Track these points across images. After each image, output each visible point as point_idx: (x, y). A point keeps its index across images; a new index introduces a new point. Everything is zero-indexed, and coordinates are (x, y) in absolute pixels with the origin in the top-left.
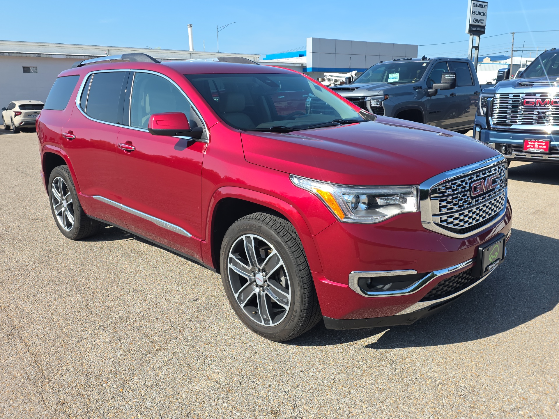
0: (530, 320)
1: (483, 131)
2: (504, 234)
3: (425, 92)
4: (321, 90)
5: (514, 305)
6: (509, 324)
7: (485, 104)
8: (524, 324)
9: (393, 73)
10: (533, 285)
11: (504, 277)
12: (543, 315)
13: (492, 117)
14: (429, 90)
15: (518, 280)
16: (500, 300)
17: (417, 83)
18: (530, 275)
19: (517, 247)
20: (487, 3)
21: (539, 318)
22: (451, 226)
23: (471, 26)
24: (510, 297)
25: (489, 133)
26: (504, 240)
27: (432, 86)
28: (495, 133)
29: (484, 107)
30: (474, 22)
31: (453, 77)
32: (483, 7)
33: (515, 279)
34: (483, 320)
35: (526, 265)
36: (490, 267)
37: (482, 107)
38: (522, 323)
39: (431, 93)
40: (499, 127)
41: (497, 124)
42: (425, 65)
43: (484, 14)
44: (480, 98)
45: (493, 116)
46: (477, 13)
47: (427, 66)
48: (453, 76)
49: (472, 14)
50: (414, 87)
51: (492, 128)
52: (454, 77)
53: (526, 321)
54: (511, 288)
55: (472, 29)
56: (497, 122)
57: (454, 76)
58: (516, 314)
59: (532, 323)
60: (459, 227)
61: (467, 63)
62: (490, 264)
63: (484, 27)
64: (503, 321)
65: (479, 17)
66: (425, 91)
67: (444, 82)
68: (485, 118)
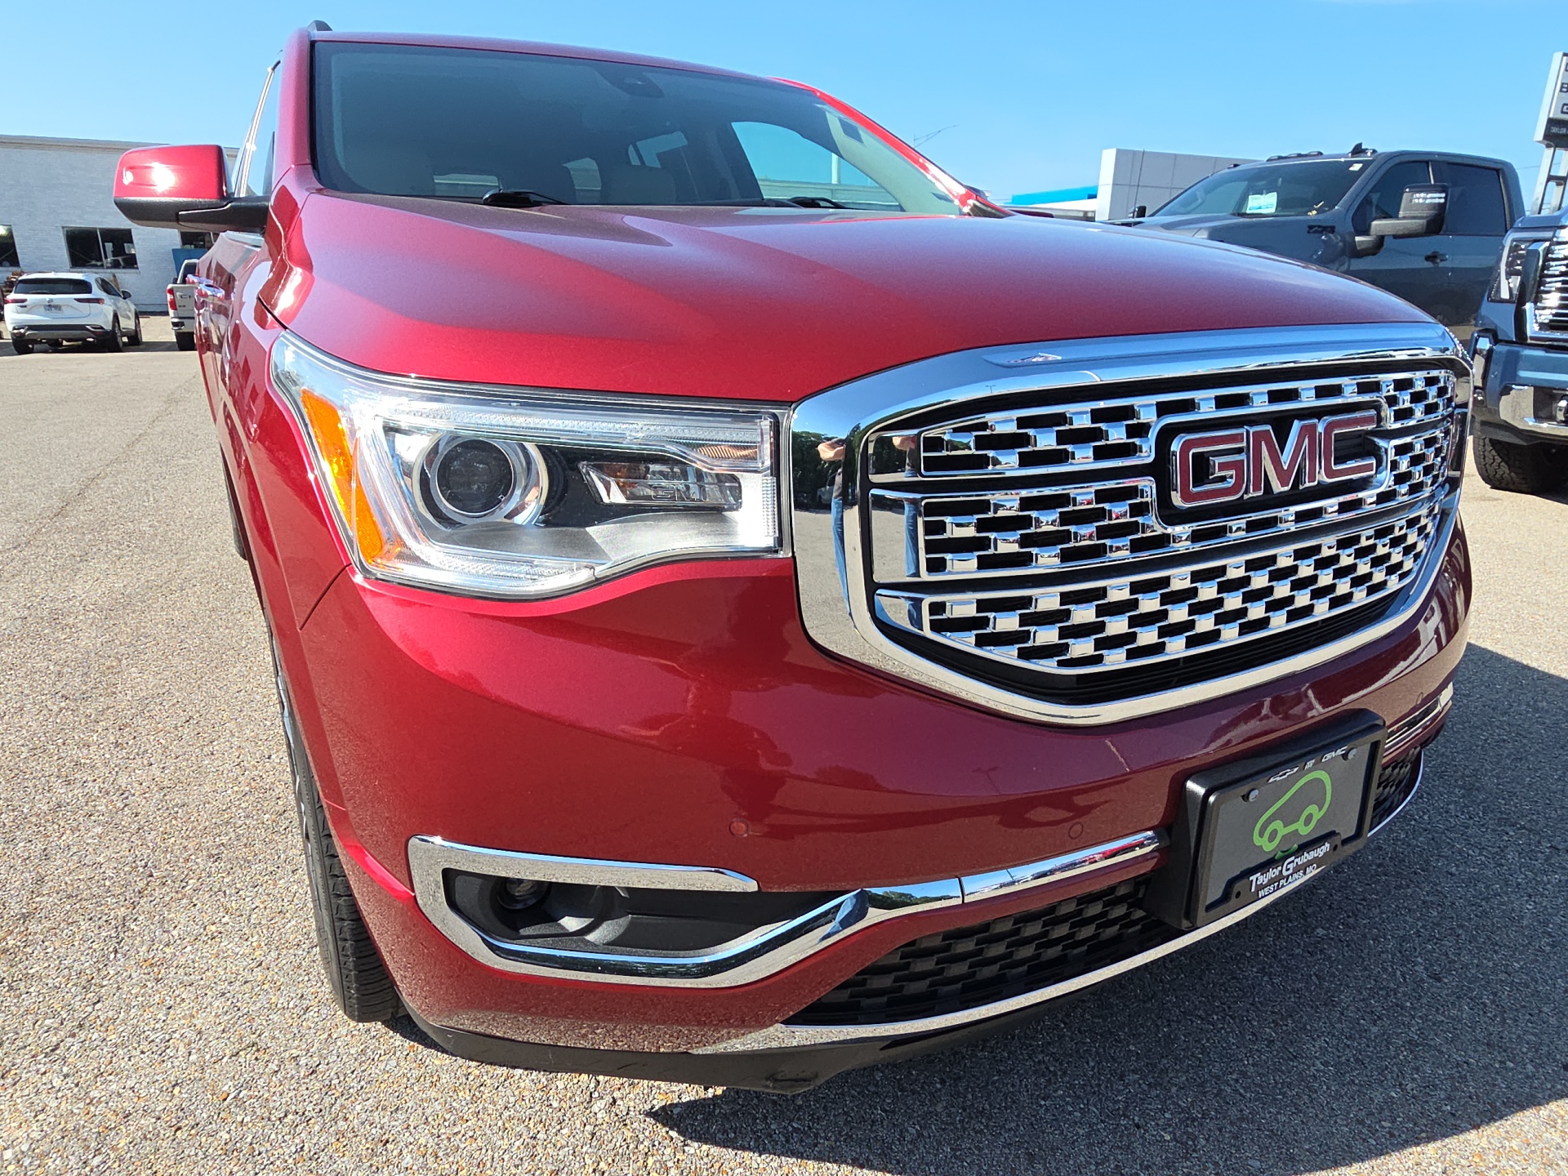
0: (1477, 1127)
1: (1498, 348)
2: (1378, 717)
3: (1345, 245)
4: (859, 139)
5: (1424, 1018)
6: (1361, 1122)
7: (1518, 265)
8: (1439, 1144)
9: (1261, 194)
10: (1546, 923)
11: (1427, 862)
12: (1553, 1106)
13: (1535, 303)
14: (1358, 239)
15: (1487, 887)
16: (1369, 977)
17: (1321, 216)
18: (1545, 873)
19: (1525, 741)
21: (1527, 1121)
22: (1007, 655)
23: (1551, 122)
24: (1419, 968)
25: (1517, 356)
26: (1375, 746)
27: (1370, 226)
28: (1540, 353)
29: (1517, 273)
30: (1562, 112)
31: (1437, 201)
33: (1473, 880)
34: (1244, 1074)
35: (1542, 822)
36: (1258, 878)
37: (1509, 274)
38: (1431, 1139)
39: (1363, 247)
40: (1558, 335)
41: (1552, 326)
42: (1356, 167)
44: (1504, 247)
45: (1541, 302)
47: (1362, 170)
48: (1437, 198)
50: (1311, 227)
51: (1532, 338)
52: (1442, 201)
53: (1456, 1130)
54: (1438, 925)
55: (1555, 130)
56: (1551, 321)
57: (1443, 195)
58: (1417, 1069)
59: (1484, 1143)
60: (1061, 664)
61: (1497, 171)
62: (1263, 867)
64: (1338, 1097)
66: (1343, 240)
67: (1408, 214)
68: (1512, 308)
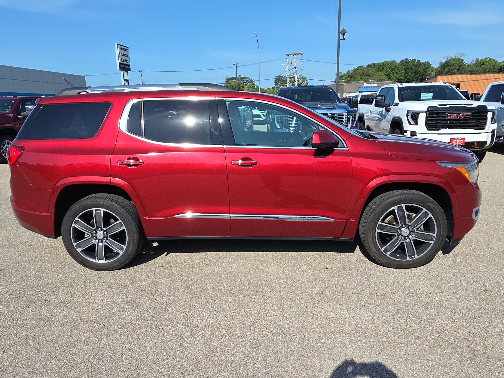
20: (128, 47)
23: (120, 64)
30: (122, 61)
32: (126, 51)
43: (128, 56)
46: (123, 55)
49: (120, 55)
55: (122, 66)
63: (129, 66)
65: (125, 58)
